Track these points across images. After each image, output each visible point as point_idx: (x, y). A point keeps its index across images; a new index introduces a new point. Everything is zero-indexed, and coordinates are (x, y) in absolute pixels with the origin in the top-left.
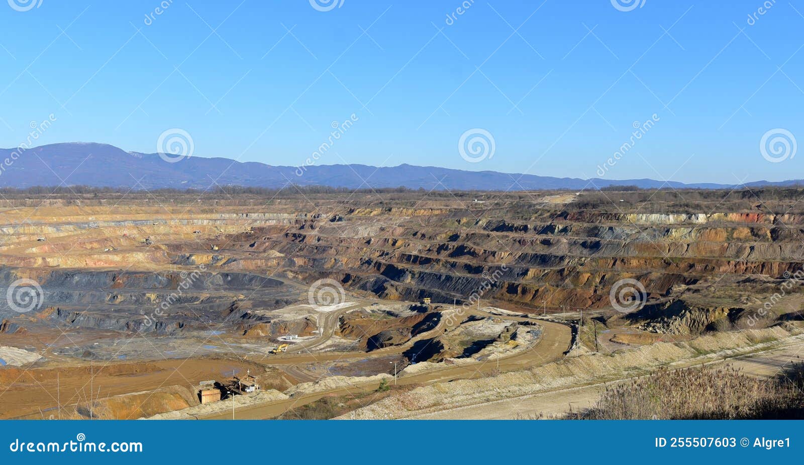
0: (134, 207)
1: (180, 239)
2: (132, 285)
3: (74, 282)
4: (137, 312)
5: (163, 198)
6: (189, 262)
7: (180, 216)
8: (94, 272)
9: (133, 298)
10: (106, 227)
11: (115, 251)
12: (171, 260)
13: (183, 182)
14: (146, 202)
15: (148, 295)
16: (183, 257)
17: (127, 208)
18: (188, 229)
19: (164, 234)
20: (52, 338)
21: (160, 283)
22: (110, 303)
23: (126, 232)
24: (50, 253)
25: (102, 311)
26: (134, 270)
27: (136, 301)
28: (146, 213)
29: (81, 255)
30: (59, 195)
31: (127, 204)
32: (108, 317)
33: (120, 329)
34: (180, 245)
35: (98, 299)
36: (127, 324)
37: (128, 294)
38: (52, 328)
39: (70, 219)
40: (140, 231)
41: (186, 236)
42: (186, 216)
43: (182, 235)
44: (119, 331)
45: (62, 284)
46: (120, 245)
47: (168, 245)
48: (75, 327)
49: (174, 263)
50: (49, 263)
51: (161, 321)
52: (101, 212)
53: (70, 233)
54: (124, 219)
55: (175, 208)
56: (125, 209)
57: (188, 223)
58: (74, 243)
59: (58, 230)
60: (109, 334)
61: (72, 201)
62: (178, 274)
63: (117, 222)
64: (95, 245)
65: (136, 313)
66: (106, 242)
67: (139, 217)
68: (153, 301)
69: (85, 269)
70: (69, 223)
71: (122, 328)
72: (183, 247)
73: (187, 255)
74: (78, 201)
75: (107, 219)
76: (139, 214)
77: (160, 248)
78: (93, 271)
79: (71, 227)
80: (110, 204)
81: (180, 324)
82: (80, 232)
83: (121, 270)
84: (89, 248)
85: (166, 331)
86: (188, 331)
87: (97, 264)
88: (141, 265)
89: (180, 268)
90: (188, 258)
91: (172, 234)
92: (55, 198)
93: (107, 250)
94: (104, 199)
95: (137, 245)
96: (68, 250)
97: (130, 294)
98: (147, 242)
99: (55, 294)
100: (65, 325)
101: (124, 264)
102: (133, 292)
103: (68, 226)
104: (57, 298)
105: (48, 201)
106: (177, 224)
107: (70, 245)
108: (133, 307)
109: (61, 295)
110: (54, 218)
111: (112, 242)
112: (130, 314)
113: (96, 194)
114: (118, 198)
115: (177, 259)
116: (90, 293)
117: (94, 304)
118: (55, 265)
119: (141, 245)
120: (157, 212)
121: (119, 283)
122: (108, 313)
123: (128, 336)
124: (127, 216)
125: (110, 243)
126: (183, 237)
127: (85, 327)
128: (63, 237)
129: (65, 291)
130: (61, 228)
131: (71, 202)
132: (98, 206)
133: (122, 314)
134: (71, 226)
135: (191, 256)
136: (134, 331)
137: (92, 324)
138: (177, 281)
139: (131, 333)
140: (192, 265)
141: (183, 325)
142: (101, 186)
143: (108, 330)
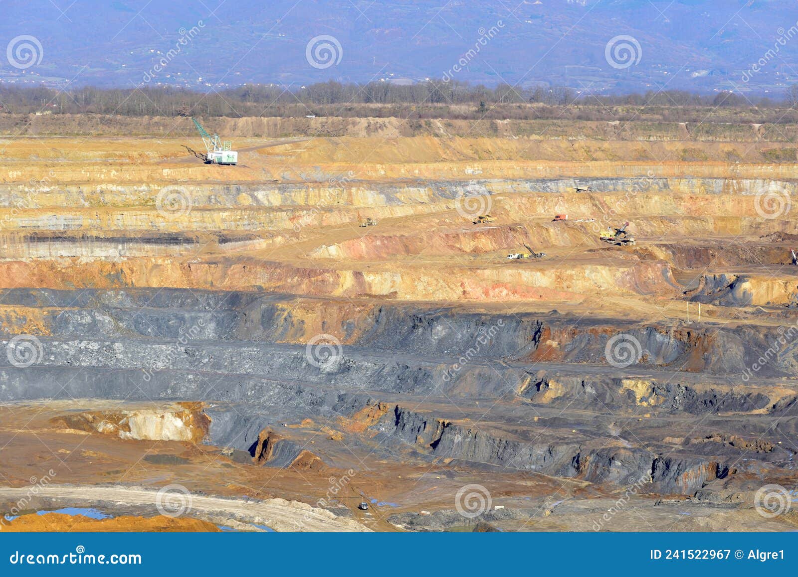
0: (582, 141)
1: (704, 231)
2: (584, 355)
3: (434, 339)
4: (599, 427)
5: (656, 117)
6: (735, 299)
7: (705, 169)
8: (485, 315)
9: (589, 389)
10: (510, 195)
11: (536, 259)
12: (685, 289)
13: (696, 74)
14: (615, 127)
15: (627, 384)
16: (718, 282)
17: (564, 144)
18: (726, 205)
19: (662, 219)
20: (386, 486)
21: (657, 354)
22: (529, 401)
23: (561, 209)
24: (371, 259)
25: (510, 420)
26: (587, 313)
27: (595, 400)
28: (614, 157)
29: (450, 269)
30: (389, 106)
31: (564, 133)
32: (525, 436)
33: (557, 473)
34: (706, 249)
35: (495, 389)
36: (577, 460)
37: (574, 379)
38: (383, 457)
39: (420, 170)
40: (599, 208)
41: (720, 224)
42: (719, 169)
43: (711, 220)
44: (555, 478)
45: (403, 344)
46: (546, 244)
47: (674, 249)
48: (441, 461)
49: (694, 299)
50: (370, 287)
51: (666, 456)
52: (497, 155)
53: (420, 207)
54: (558, 173)
55: (691, 145)
56: (558, 147)
57: (726, 190)
58: (431, 237)
59: (390, 199)
60: (529, 483)
61: (422, 122)
62: (707, 331)
63: (537, 181)
64: (485, 243)
65: (599, 432)
66: (511, 234)
67: (600, 168)
68: (642, 400)
69: (461, 306)
70: (416, 182)
71: (561, 470)
72: (713, 256)
73: (730, 277)
74: (438, 123)
75: (510, 172)
76: (596, 160)
77: (652, 256)
78: (483, 311)
79: (422, 193)
80: (519, 131)
81: (718, 467)
82: (444, 206)
83: (555, 311)
84: (468, 250)
85: (681, 484)
86: (743, 487)
87: (491, 293)
88: (607, 301)
89: (710, 313)
90: (732, 286)
91: (685, 218)
92: (379, 114)
93: (516, 256)
94: (504, 118)
95: (591, 244)
96: (416, 252)
97: (580, 380)
98: (620, 239)
99: (386, 370)
100: (414, 454)
101: (561, 298)
102: (588, 373)
103: (415, 189)
104: (391, 380)
105: (363, 122)
106: (697, 190)
107: (421, 240)
108: (589, 414)
109: (403, 373)
110: (378, 166)
111: (526, 234)
112: (584, 432)
113: (482, 105)
114: (542, 115)
115: (701, 286)
116: (477, 371)
117: (487, 400)
118: (385, 292)
119: (601, 244)
120: (643, 157)
121: (550, 346)
122: (525, 428)
123: (579, 492)
124: (564, 164)
125: (521, 239)
126: (710, 226)
127: (467, 462)
128: (406, 218)
129: (413, 364)
130: (398, 195)
131: (420, 126)
132: (489, 136)
133: (563, 432)
134: (422, 190)
135: (739, 279)
136: (596, 479)
137: (483, 454)
138: (706, 350)
139: (586, 483)
140: (745, 306)
141: (726, 470)
142: (489, 82)
143: (527, 473)
